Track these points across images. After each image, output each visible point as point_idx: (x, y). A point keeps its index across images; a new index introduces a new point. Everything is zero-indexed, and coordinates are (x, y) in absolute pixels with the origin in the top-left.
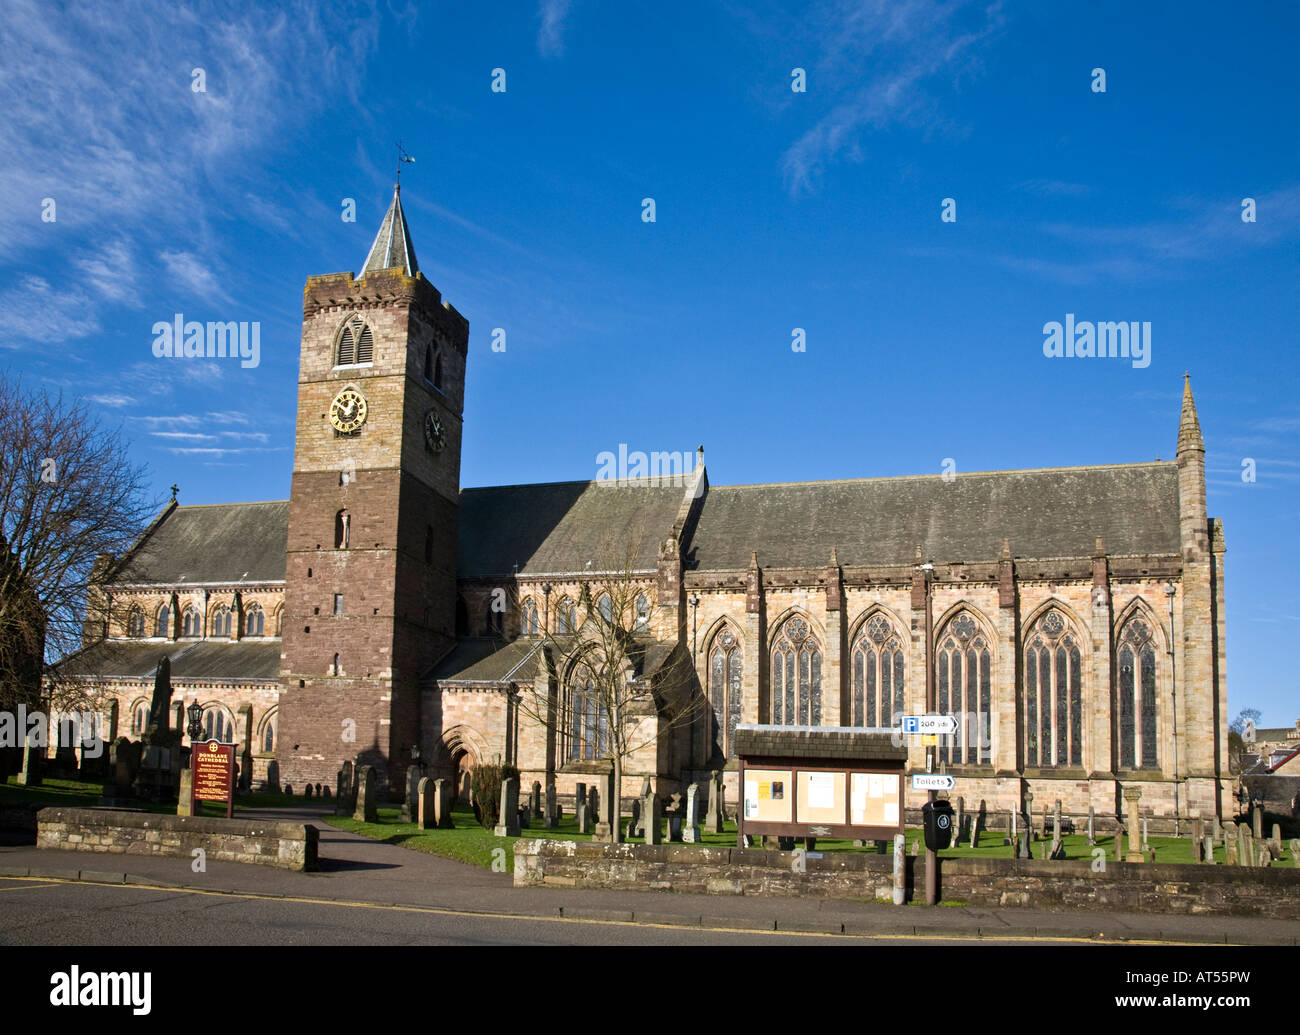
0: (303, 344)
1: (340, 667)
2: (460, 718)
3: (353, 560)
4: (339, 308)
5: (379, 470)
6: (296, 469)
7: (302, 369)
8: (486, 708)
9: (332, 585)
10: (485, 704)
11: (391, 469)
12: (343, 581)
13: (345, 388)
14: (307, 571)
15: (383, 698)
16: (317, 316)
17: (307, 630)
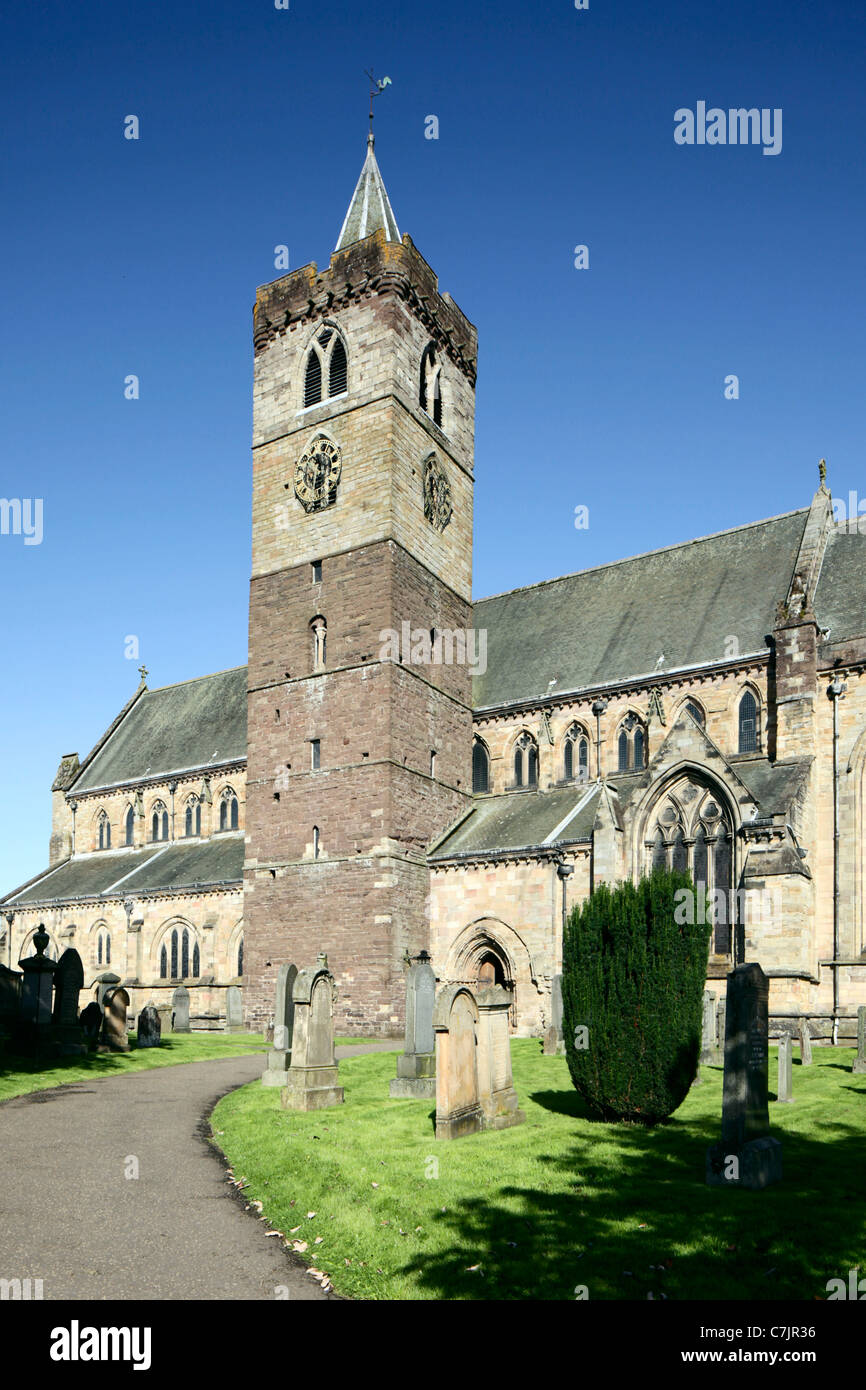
0: (257, 390)
1: (321, 845)
2: (484, 906)
3: (330, 687)
4: (299, 324)
5: (361, 547)
6: (255, 573)
7: (258, 426)
8: (521, 887)
9: (306, 729)
10: (519, 882)
11: (380, 541)
12: (320, 721)
13: (312, 438)
14: (274, 712)
15: (377, 885)
16: (271, 345)
17: (277, 796)
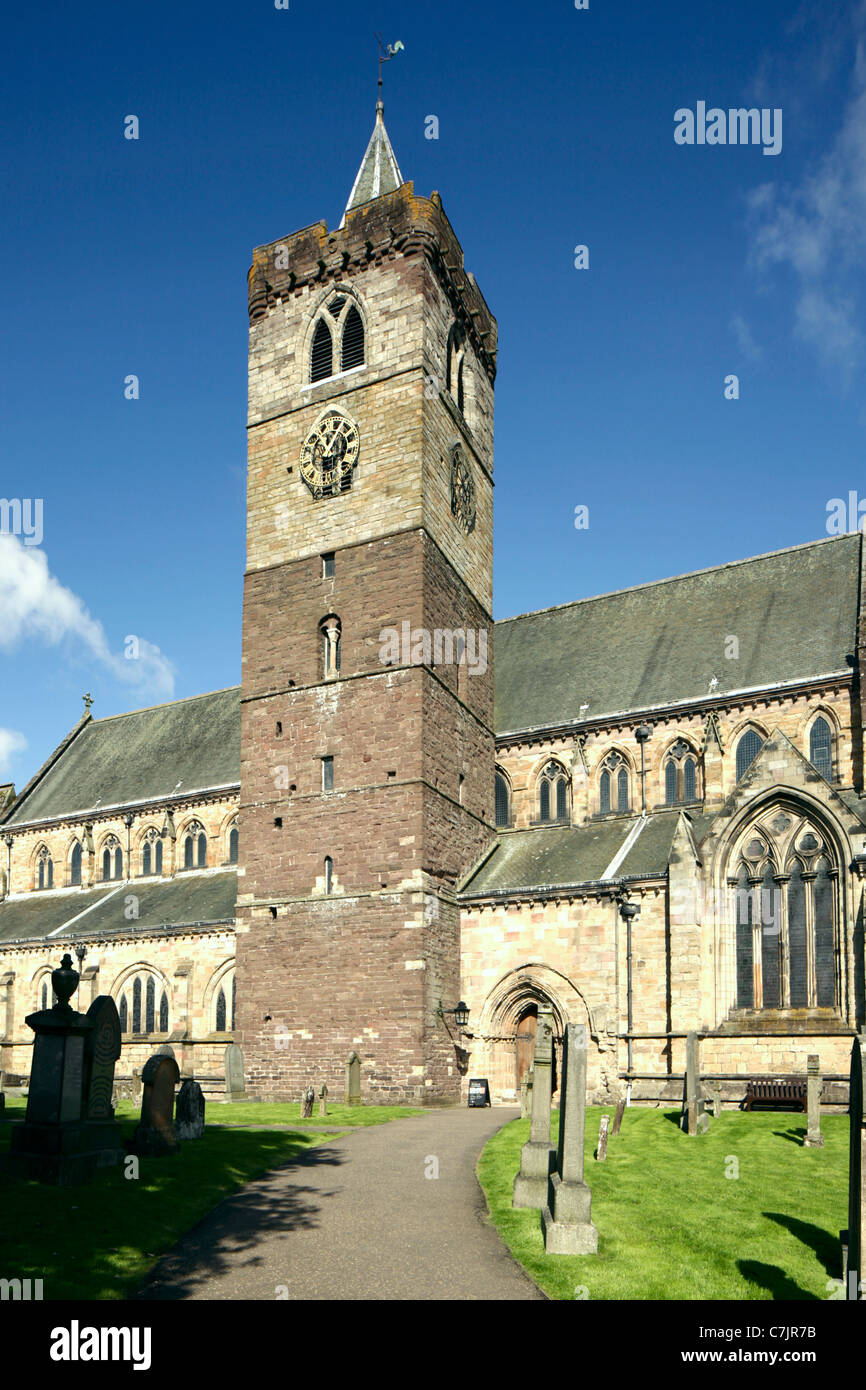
0: (252, 363)
1: (335, 879)
2: (529, 951)
3: (345, 697)
4: (305, 290)
5: (385, 537)
6: (250, 566)
7: (253, 403)
8: (576, 929)
9: (316, 744)
10: (574, 924)
11: (408, 531)
12: (334, 734)
13: (323, 415)
14: (275, 725)
15: (408, 924)
16: (271, 313)
17: (278, 822)
